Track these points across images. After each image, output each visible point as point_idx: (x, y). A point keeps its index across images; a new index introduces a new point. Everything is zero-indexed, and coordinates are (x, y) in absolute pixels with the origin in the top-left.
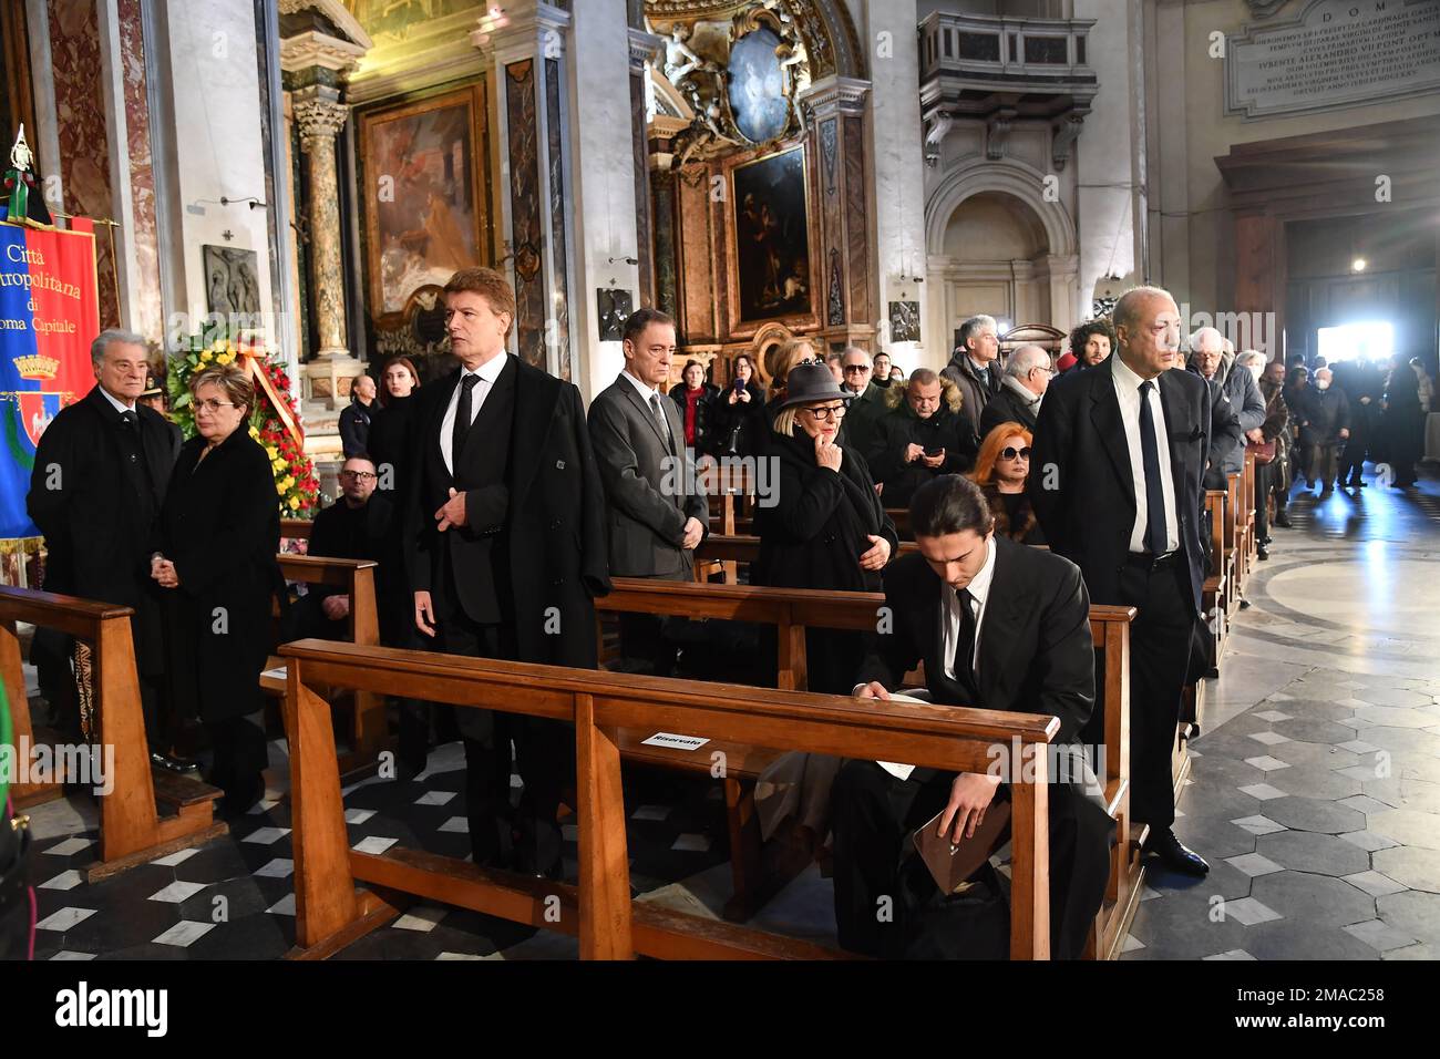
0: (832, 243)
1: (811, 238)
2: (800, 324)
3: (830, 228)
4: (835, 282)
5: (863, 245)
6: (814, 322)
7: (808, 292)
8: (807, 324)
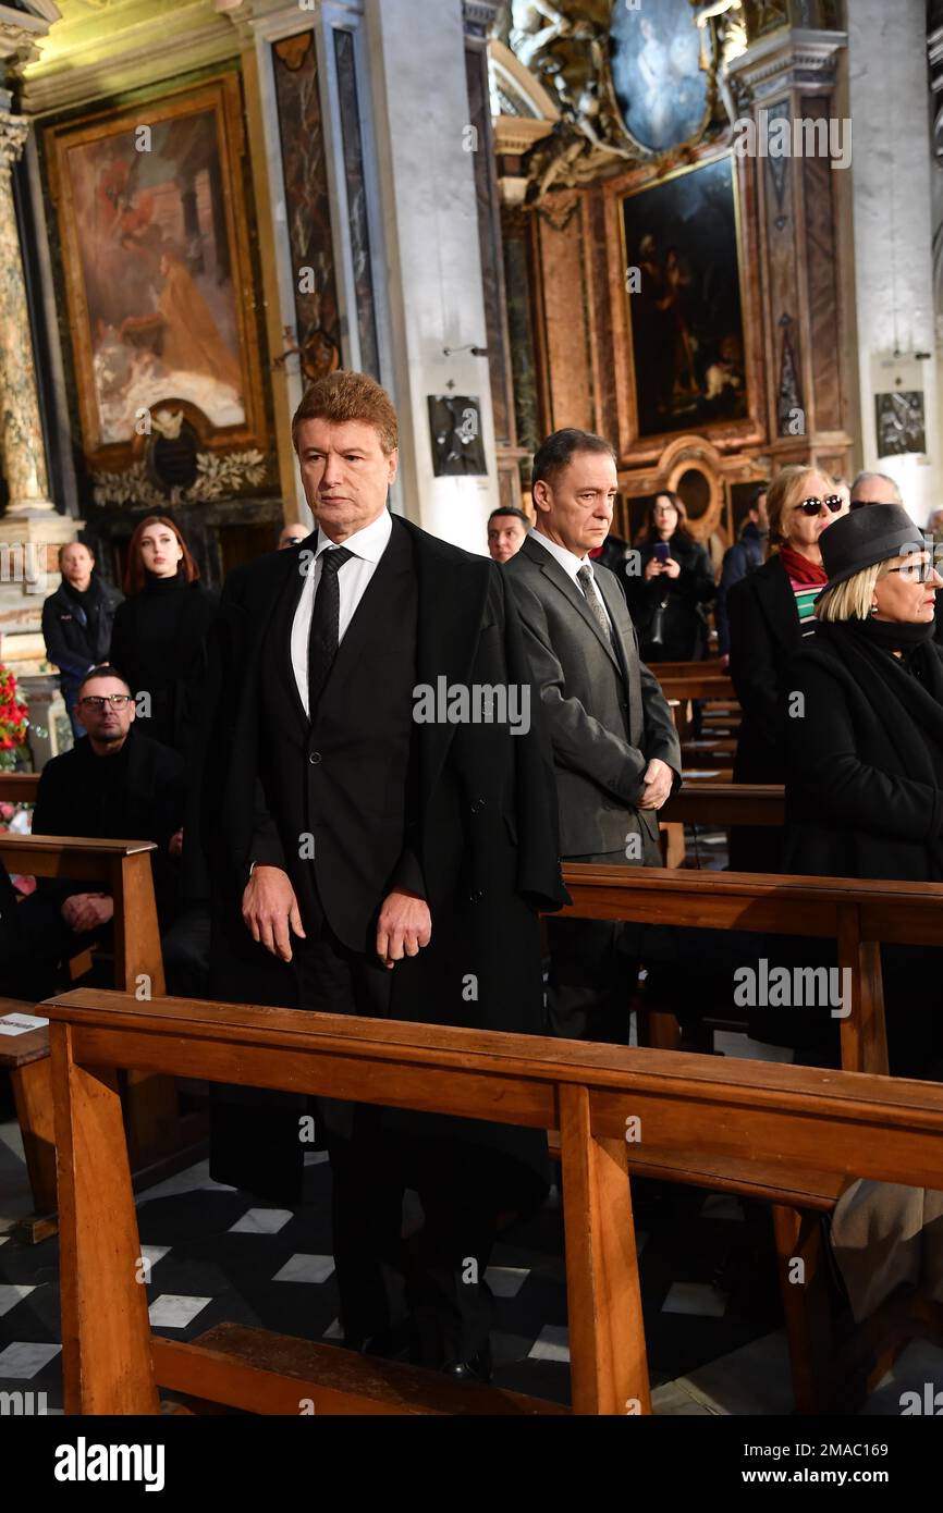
0: (782, 307)
1: (747, 300)
2: (732, 436)
3: (779, 282)
4: (788, 368)
5: (832, 307)
6: (753, 432)
7: (743, 385)
8: (743, 436)
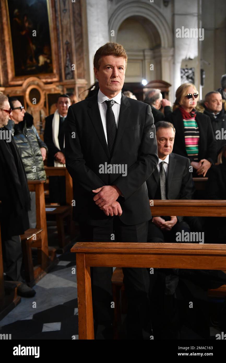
0: (66, 39)
1: (52, 35)
2: (48, 78)
3: (65, 30)
4: (68, 58)
5: (81, 40)
6: (55, 77)
7: (51, 62)
8: (52, 78)
